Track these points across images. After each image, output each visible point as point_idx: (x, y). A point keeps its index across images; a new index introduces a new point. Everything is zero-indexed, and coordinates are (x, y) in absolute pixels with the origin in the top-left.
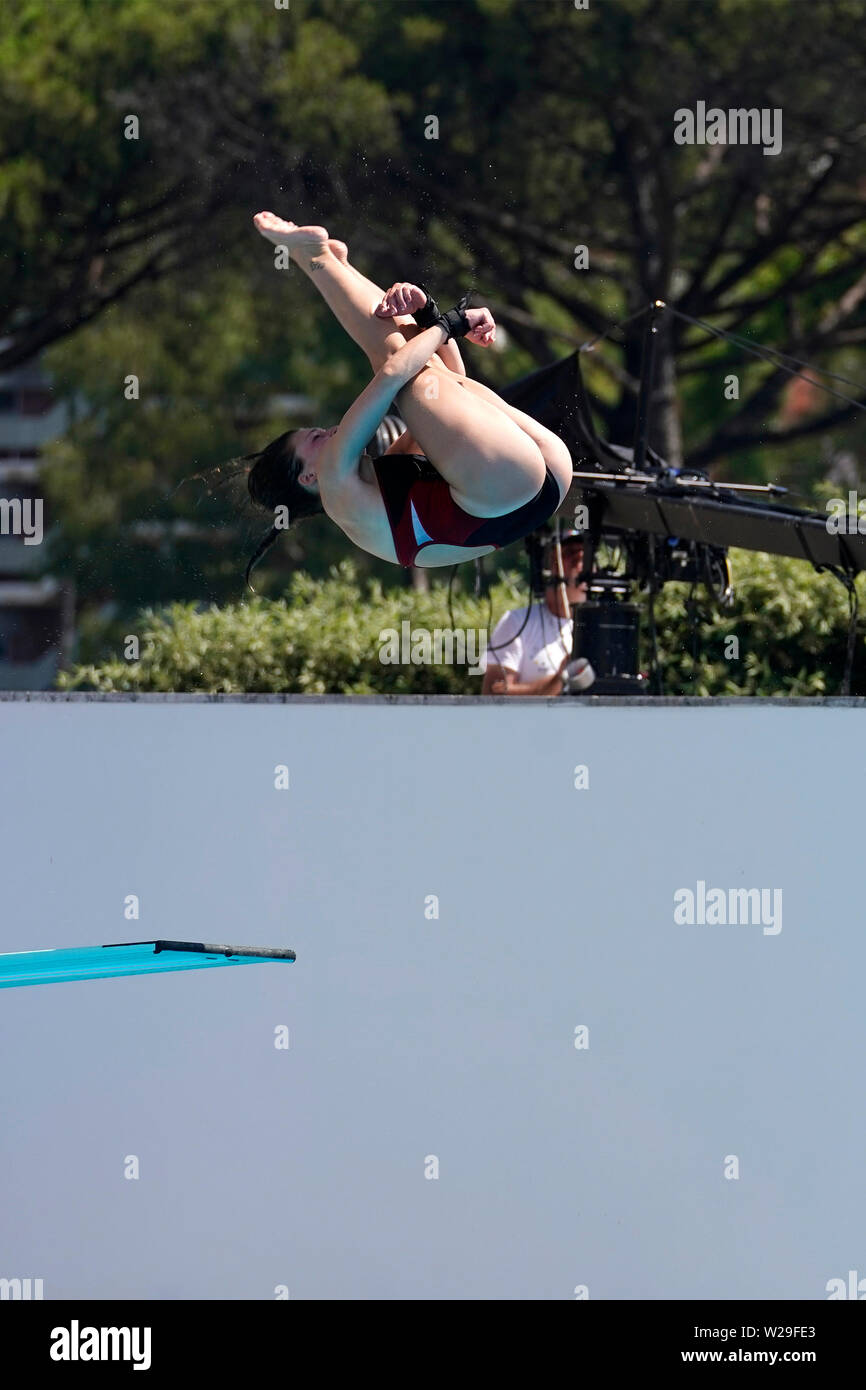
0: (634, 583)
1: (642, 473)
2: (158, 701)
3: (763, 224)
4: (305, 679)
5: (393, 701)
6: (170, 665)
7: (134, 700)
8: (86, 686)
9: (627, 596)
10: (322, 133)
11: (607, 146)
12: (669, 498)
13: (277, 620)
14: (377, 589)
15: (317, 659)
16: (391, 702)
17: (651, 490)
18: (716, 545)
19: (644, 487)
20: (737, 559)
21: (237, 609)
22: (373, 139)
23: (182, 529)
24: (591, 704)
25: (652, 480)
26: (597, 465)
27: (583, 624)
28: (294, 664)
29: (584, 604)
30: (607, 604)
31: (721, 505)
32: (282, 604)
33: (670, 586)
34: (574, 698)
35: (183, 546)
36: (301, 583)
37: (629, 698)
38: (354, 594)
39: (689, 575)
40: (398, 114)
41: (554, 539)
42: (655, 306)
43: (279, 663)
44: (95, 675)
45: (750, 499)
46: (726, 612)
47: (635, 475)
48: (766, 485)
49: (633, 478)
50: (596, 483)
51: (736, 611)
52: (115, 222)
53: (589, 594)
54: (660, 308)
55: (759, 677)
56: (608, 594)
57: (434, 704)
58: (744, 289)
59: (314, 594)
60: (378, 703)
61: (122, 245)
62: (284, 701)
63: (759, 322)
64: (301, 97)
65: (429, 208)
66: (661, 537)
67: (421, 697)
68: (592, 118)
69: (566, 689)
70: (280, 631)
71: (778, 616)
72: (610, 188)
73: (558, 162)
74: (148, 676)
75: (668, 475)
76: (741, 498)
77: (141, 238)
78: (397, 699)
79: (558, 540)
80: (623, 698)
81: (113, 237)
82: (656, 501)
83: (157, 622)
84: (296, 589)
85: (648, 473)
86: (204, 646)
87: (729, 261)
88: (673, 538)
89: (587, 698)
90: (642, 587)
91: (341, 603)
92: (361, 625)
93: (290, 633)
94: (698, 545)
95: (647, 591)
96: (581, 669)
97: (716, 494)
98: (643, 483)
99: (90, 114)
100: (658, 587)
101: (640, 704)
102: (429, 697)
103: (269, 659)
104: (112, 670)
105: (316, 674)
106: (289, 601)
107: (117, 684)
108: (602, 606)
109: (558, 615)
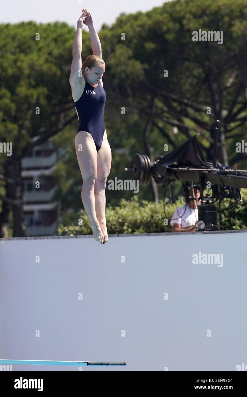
0: (215, 199)
1: (215, 168)
2: (83, 238)
4: (125, 228)
5: (149, 235)
6: (87, 226)
7: (77, 237)
8: (64, 234)
9: (213, 203)
10: (124, 75)
11: (203, 75)
12: (223, 175)
13: (117, 213)
14: (145, 202)
15: (128, 223)
16: (148, 235)
17: (218, 173)
18: (237, 187)
19: (216, 172)
20: (244, 191)
22: (138, 76)
24: (204, 233)
25: (218, 170)
26: (203, 166)
27: (201, 211)
28: (122, 224)
29: (201, 205)
30: (207, 205)
31: (238, 176)
32: (118, 209)
33: (225, 199)
34: (199, 232)
36: (124, 202)
37: (215, 231)
38: (137, 205)
39: (230, 196)
40: (144, 69)
42: (217, 122)
43: (117, 224)
44: (67, 229)
46: (241, 205)
47: (213, 169)
49: (213, 170)
50: (203, 172)
51: (244, 205)
52: (67, 102)
53: (202, 202)
54: (218, 122)
56: (208, 202)
57: (160, 235)
58: (243, 114)
59: (127, 205)
60: (144, 236)
61: (69, 109)
62: (119, 236)
64: (117, 65)
65: (154, 95)
66: (221, 186)
67: (156, 233)
68: (198, 68)
69: (197, 229)
70: (117, 216)
72: (204, 87)
73: (190, 80)
74: (81, 230)
75: (223, 169)
76: (244, 174)
78: (150, 234)
79: (193, 188)
80: (213, 231)
81: (67, 106)
82: (220, 176)
84: (122, 203)
85: (217, 168)
88: (225, 186)
89: (203, 232)
90: (217, 200)
91: (134, 207)
92: (140, 213)
93: (120, 216)
94: (232, 188)
96: (201, 224)
97: (236, 173)
98: (216, 171)
99: (59, 73)
100: (221, 200)
101: (218, 233)
102: (159, 233)
103: (115, 223)
104: (71, 228)
105: (128, 227)
106: (120, 207)
107: (72, 232)
108: (206, 206)
109: (194, 208)
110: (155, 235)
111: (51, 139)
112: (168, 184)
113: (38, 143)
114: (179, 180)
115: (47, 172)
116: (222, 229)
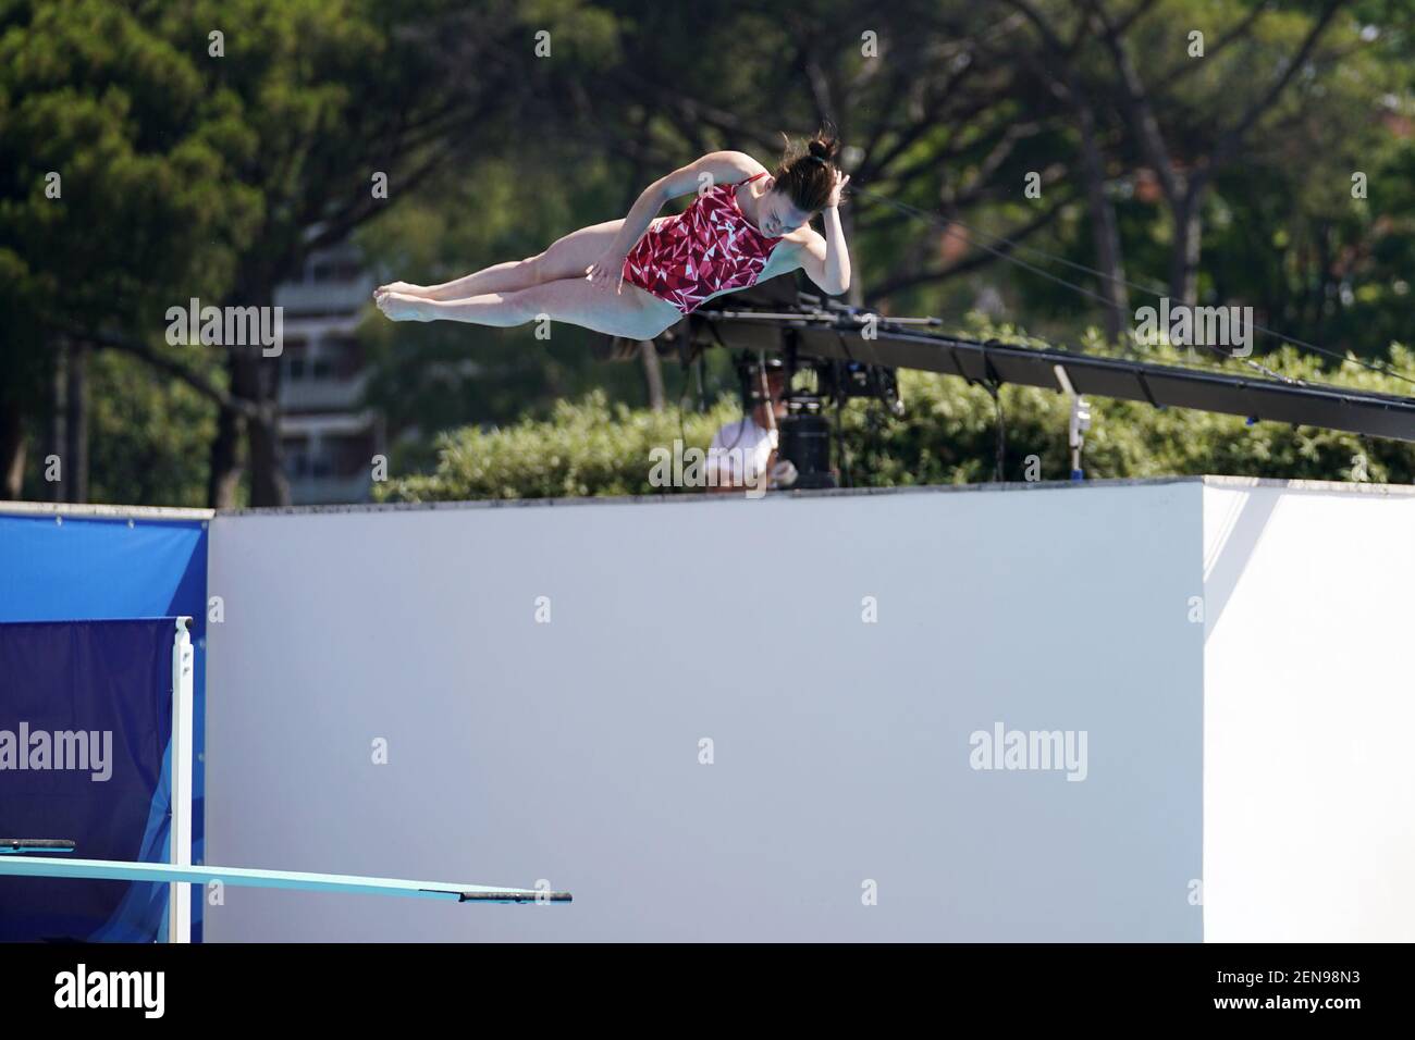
0: (825, 400)
2: (452, 508)
3: (917, 111)
4: (569, 484)
5: (639, 501)
6: (461, 478)
7: (432, 508)
8: (394, 498)
9: (819, 410)
12: (847, 332)
13: (546, 440)
14: (623, 410)
15: (577, 468)
16: (636, 501)
17: (834, 326)
18: (887, 366)
19: (829, 324)
20: (906, 378)
21: (512, 432)
23: (469, 368)
24: (794, 497)
25: (834, 318)
28: (560, 474)
29: (786, 418)
30: (804, 416)
31: (890, 336)
32: (547, 427)
33: (854, 402)
34: (780, 492)
35: (469, 383)
36: (563, 408)
37: (824, 491)
38: (604, 416)
39: (869, 391)
40: (626, 35)
41: (760, 368)
43: (546, 472)
44: (403, 487)
45: (912, 330)
46: (899, 418)
48: (924, 317)
49: (820, 318)
50: (791, 322)
51: (907, 416)
52: (404, 128)
53: (790, 410)
55: (929, 469)
56: (804, 409)
57: (669, 503)
58: (904, 162)
59: (574, 417)
60: (626, 503)
61: (412, 147)
62: (551, 504)
63: (918, 188)
65: (651, 110)
66: (844, 362)
70: (547, 447)
71: (941, 419)
74: (444, 487)
75: (847, 314)
76: (906, 330)
77: (427, 140)
79: (764, 370)
80: (818, 491)
81: (407, 138)
82: (839, 335)
83: (450, 443)
84: (559, 413)
86: (487, 462)
87: (889, 141)
88: (852, 362)
89: (788, 492)
90: (831, 402)
91: (595, 426)
92: (611, 440)
93: (556, 448)
94: (874, 369)
95: (835, 405)
96: (784, 470)
97: (886, 327)
98: (828, 321)
99: (380, 44)
100: (843, 404)
101: (833, 495)
103: (540, 470)
104: (417, 483)
105: (578, 480)
106: (555, 424)
107: (420, 494)
108: (800, 419)
109: (766, 427)
110: (657, 501)
111: (359, 234)
112: (694, 356)
113: (323, 242)
114: (722, 344)
115: (347, 327)
116: (844, 484)
